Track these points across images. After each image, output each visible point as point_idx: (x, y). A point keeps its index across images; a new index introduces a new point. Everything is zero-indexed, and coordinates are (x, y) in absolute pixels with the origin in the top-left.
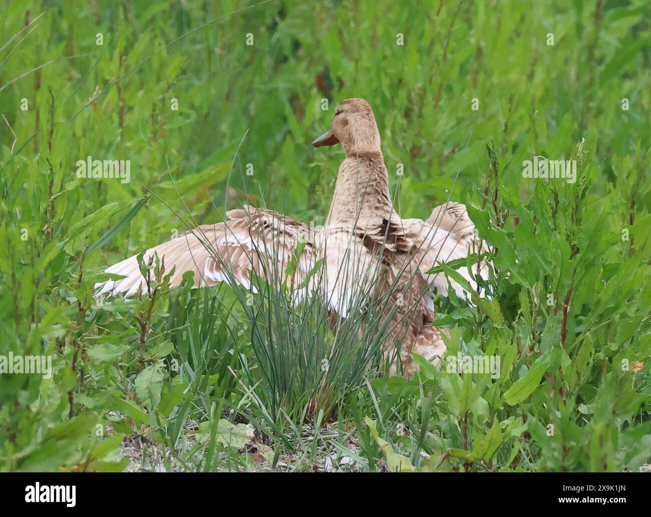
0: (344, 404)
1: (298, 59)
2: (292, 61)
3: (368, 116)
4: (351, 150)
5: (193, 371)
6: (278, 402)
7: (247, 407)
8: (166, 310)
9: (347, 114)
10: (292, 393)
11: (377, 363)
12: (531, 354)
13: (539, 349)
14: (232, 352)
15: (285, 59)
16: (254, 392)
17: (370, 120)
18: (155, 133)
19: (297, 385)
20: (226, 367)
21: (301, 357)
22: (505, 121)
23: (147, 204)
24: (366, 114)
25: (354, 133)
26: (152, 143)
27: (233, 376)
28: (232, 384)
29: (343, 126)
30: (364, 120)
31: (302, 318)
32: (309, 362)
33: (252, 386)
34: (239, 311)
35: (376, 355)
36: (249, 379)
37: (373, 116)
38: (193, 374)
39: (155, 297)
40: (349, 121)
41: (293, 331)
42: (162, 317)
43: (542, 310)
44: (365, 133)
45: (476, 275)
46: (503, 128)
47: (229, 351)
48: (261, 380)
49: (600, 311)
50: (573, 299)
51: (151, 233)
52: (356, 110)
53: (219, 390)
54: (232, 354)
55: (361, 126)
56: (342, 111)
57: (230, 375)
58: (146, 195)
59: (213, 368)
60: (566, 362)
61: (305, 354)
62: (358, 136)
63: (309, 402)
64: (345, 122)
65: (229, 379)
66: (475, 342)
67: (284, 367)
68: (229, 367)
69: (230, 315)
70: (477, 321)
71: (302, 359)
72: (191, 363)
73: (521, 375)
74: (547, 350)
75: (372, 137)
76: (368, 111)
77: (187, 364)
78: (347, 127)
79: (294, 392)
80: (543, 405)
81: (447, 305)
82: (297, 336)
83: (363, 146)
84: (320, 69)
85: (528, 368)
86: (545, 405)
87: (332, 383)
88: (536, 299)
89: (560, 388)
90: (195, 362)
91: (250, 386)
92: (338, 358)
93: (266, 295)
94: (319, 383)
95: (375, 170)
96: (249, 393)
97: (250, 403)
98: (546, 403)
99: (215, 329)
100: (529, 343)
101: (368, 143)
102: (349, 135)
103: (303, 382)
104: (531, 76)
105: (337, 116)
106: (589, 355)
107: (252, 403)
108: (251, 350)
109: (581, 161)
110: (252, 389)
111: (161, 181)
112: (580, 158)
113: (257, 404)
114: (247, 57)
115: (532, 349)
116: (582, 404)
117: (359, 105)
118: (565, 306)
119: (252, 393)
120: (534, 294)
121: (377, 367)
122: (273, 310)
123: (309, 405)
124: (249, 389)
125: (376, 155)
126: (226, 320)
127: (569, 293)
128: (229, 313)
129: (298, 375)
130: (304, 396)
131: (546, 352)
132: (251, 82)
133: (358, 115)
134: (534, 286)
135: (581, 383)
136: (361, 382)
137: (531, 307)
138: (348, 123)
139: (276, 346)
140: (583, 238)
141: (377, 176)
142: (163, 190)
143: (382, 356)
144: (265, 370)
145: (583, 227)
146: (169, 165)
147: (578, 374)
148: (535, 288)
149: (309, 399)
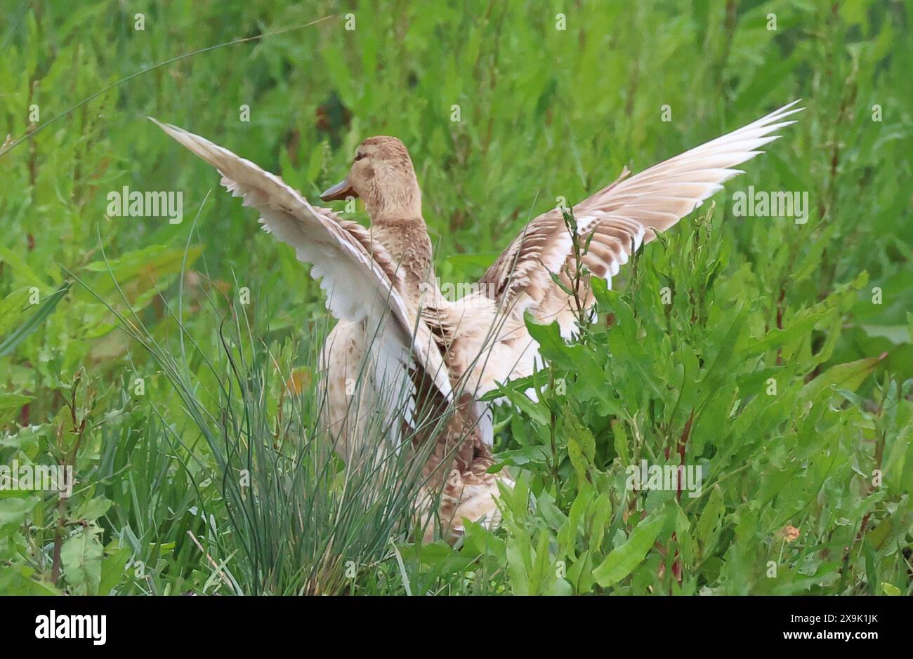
0: (358, 586)
1: (291, 84)
2: (282, 87)
3: (404, 165)
4: (378, 215)
5: (137, 537)
6: (262, 584)
7: (216, 590)
8: (98, 449)
9: (373, 160)
10: (282, 571)
11: (406, 526)
12: (630, 514)
13: (643, 505)
14: (194, 510)
15: (272, 83)
16: (226, 569)
17: (406, 172)
18: (78, 193)
19: (288, 557)
20: (185, 532)
21: (294, 519)
22: (586, 174)
23: (69, 295)
24: (401, 163)
25: (383, 191)
26: (73, 206)
27: (195, 546)
28: (194, 558)
29: (365, 178)
30: (397, 172)
31: (295, 462)
32: (307, 526)
33: (224, 560)
34: (204, 452)
35: (404, 516)
36: (220, 549)
37: (412, 165)
38: (137, 543)
39: (83, 430)
40: (375, 172)
41: (283, 478)
42: (92, 460)
43: (647, 450)
44: (400, 192)
45: (548, 399)
46: (585, 184)
47: (189, 510)
48: (236, 550)
49: (732, 450)
50: (692, 434)
51: (75, 337)
52: (386, 155)
53: (174, 566)
54: (195, 514)
55: (394, 180)
56: (365, 155)
57: (191, 544)
58: (66, 281)
59: (166, 533)
60: (683, 525)
61: (300, 515)
62: (389, 196)
63: (307, 584)
64: (370, 173)
65: (189, 551)
66: (549, 496)
67: (269, 532)
68: (190, 533)
69: (191, 457)
70: (552, 466)
71: (297, 523)
72: (134, 526)
73: (617, 544)
74: (656, 509)
75: (409, 197)
76: (403, 159)
77: (128, 528)
78: (373, 180)
79: (284, 570)
80: (648, 588)
81: (508, 442)
82: (288, 487)
83: (396, 210)
84: (323, 97)
85: (628, 534)
86: (650, 587)
87: (341, 555)
88: (637, 434)
89: (673, 563)
90: (140, 525)
91: (220, 560)
92: (349, 520)
93: (245, 428)
94: (321, 556)
95: (413, 245)
96: (218, 569)
97: (220, 585)
98: (652, 585)
99: (169, 478)
100: (628, 498)
101: (402, 205)
102: (376, 193)
103: (298, 555)
104: (629, 109)
105: (357, 162)
106: (718, 516)
107: (223, 584)
108: (220, 508)
109: (710, 234)
110: (223, 564)
111: (91, 261)
112: (708, 229)
113: (231, 586)
114: (214, 80)
115: (632, 506)
116: (705, 587)
117: (391, 149)
118: (683, 444)
119: (223, 570)
120: (636, 426)
121: (405, 533)
122: (254, 451)
123: (306, 587)
124: (219, 564)
125: (414, 224)
126: (186, 465)
127: (688, 425)
128: (190, 455)
129: (291, 546)
130: (299, 575)
131: (654, 511)
132: (223, 117)
133: (389, 164)
134: (635, 415)
135: (704, 556)
136: (383, 554)
137: (631, 445)
138: (374, 174)
139: (257, 501)
140: (711, 347)
141: (414, 253)
142: (93, 274)
143: (413, 516)
144: (243, 538)
145: (708, 328)
146: (101, 238)
147: (700, 543)
148: (637, 417)
149: (306, 580)
